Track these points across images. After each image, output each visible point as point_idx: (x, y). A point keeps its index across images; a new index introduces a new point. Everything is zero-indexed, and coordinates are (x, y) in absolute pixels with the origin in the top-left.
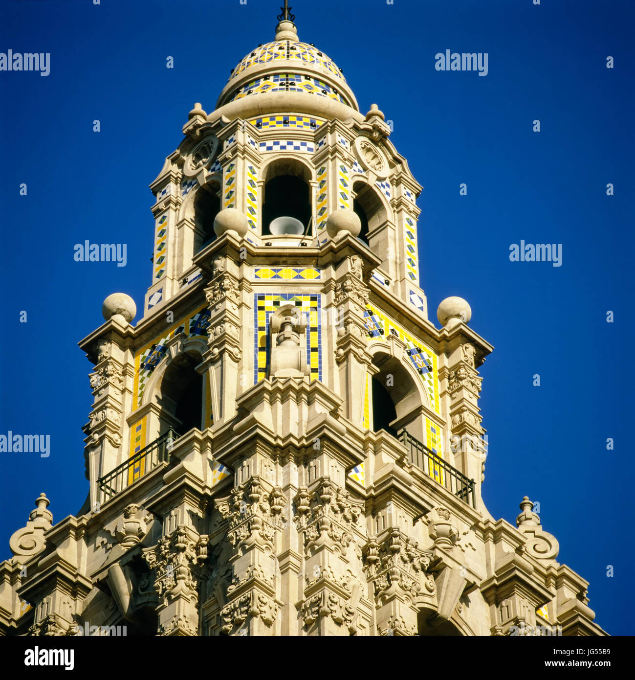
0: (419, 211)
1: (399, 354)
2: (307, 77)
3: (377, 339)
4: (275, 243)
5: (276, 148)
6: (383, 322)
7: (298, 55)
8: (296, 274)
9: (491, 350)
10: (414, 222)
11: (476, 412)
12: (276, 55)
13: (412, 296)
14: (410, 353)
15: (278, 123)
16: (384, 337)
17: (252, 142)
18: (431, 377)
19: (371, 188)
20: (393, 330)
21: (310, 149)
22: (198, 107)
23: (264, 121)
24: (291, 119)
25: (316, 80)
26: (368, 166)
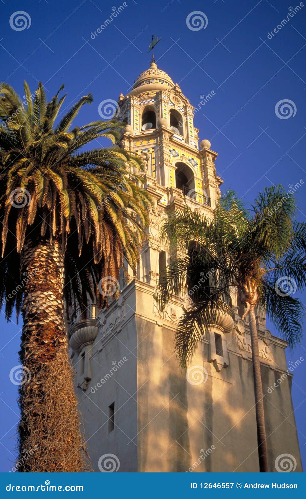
0: (193, 115)
1: (185, 161)
2: (156, 79)
3: (177, 158)
4: (145, 133)
5: (146, 103)
6: (179, 152)
7: (153, 73)
8: (141, 143)
9: (217, 155)
10: (192, 119)
11: (213, 176)
12: (146, 74)
13: (191, 142)
14: (189, 160)
15: (146, 95)
16: (179, 157)
17: (136, 103)
18: (197, 167)
19: (177, 111)
20: (183, 154)
21: (153, 101)
22: (122, 95)
23: (141, 95)
24: (150, 93)
25: (160, 80)
26: (175, 104)
